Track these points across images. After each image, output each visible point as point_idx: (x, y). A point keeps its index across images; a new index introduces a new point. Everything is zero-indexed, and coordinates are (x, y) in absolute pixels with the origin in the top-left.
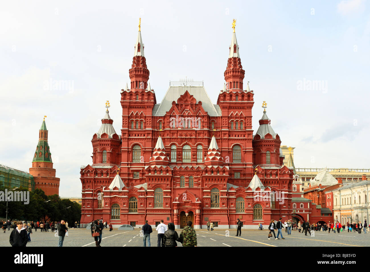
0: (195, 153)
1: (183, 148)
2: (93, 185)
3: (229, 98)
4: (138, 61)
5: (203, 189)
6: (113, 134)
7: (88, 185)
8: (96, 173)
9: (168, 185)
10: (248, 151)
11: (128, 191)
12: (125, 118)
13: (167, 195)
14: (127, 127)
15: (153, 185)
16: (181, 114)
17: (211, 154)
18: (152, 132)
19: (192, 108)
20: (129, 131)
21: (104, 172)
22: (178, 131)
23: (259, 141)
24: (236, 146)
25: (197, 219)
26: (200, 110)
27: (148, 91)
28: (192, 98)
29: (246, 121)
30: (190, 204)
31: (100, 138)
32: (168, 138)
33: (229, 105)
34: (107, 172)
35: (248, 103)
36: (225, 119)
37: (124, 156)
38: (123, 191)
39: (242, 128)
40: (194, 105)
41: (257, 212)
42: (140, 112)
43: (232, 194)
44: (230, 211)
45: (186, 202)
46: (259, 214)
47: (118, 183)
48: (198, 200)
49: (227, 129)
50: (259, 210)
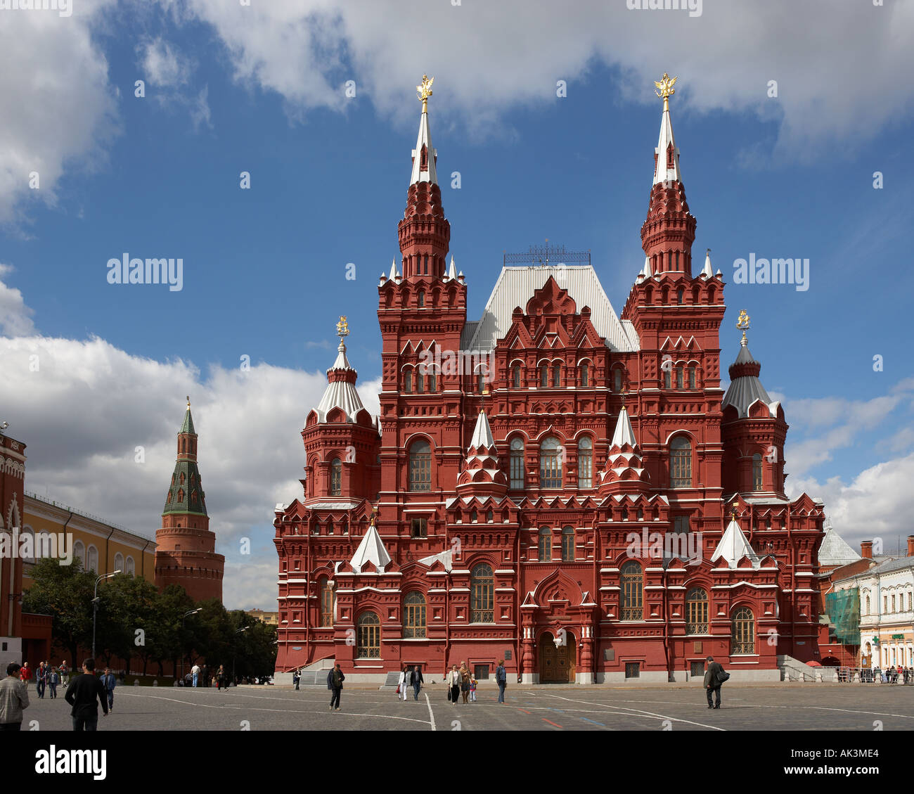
0: (573, 460)
1: (544, 447)
2: (306, 558)
3: (659, 296)
4: (422, 197)
5: (599, 566)
6: (357, 411)
7: (295, 558)
8: (315, 525)
9: (507, 553)
11: (401, 574)
12: (390, 362)
13: (504, 585)
14: (396, 388)
15: (468, 555)
16: (537, 344)
17: (619, 462)
18: (461, 400)
19: (565, 326)
20: (401, 400)
21: (337, 519)
22: (528, 396)
25: (585, 655)
26: (585, 333)
27: (449, 280)
28: (564, 298)
29: (705, 365)
30: (568, 609)
31: (326, 422)
32: (502, 418)
33: (660, 317)
34: (345, 519)
35: (709, 311)
36: (649, 358)
37: (388, 473)
38: (388, 573)
39: (693, 386)
40: (571, 319)
41: (740, 631)
42: (430, 343)
43: (676, 578)
44: (671, 630)
45: (554, 605)
46: (745, 637)
47: (373, 549)
48: (588, 597)
49: (655, 390)
50: (746, 624)
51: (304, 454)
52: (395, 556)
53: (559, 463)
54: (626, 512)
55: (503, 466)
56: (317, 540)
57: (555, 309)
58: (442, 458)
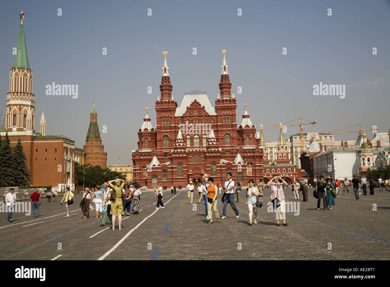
0: (201, 140)
1: (194, 137)
2: (140, 163)
3: (221, 103)
5: (206, 164)
6: (151, 129)
8: (142, 155)
9: (185, 162)
10: (234, 138)
11: (161, 167)
12: (158, 119)
13: (185, 169)
14: (160, 124)
15: (176, 163)
16: (192, 114)
17: (211, 141)
18: (175, 127)
20: (161, 127)
23: (241, 130)
24: (226, 135)
26: (204, 112)
27: (172, 100)
28: (198, 104)
29: (233, 118)
30: (199, 174)
31: (144, 131)
33: (222, 108)
34: (149, 154)
35: (233, 106)
36: (219, 117)
37: (158, 144)
38: (158, 167)
39: (230, 123)
40: (200, 109)
41: (239, 178)
42: (167, 114)
43: (224, 167)
44: (223, 178)
45: (196, 173)
46: (241, 180)
47: (155, 162)
48: (203, 171)
49: (221, 124)
50: (240, 176)
51: (138, 138)
52: (160, 162)
53: (198, 140)
54: (212, 153)
55: (185, 142)
56: (142, 159)
57: (197, 106)
58: (171, 140)
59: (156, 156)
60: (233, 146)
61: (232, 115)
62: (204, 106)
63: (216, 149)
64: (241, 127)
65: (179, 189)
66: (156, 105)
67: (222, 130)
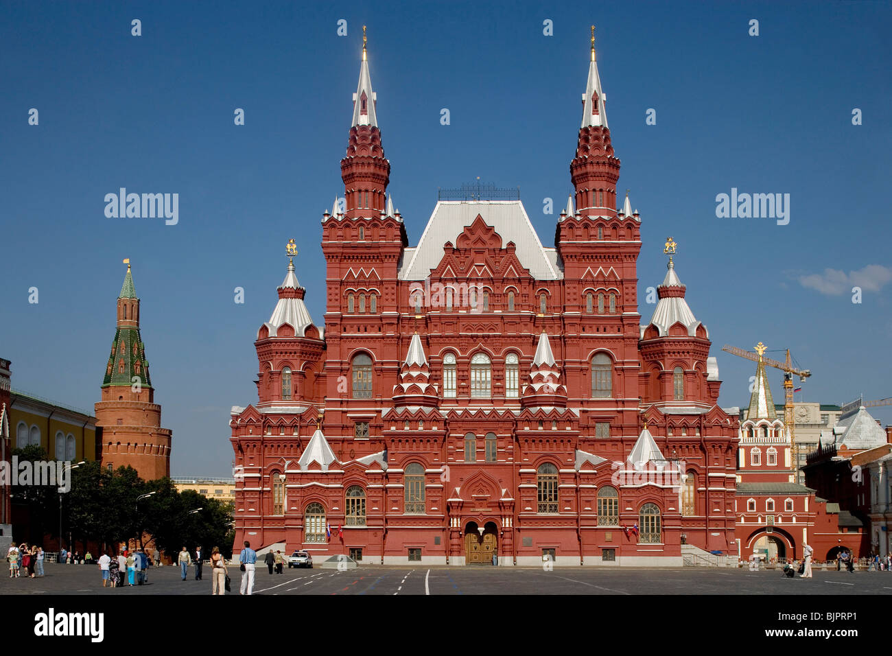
0: (500, 373)
1: (473, 362)
2: (260, 455)
3: (580, 233)
4: (363, 138)
5: (518, 466)
6: (305, 326)
7: (249, 455)
8: (267, 427)
9: (435, 455)
10: (627, 369)
11: (343, 471)
12: (333, 287)
13: (433, 482)
14: (338, 309)
15: (402, 457)
16: (466, 274)
17: (538, 378)
18: (398, 321)
19: (492, 258)
20: (342, 318)
21: (287, 422)
22: (458, 318)
23: (656, 342)
24: (598, 356)
25: (506, 541)
26: (511, 263)
27: (387, 217)
28: (491, 233)
29: (624, 292)
30: (489, 503)
31: (276, 335)
32: (436, 337)
33: (581, 250)
34: (294, 421)
35: (626, 246)
36: (571, 286)
37: (332, 383)
38: (331, 471)
39: (612, 310)
40: (497, 252)
41: (647, 525)
42: (370, 270)
43: (588, 478)
44: (582, 522)
45: (478, 499)
46: (653, 529)
47: (318, 451)
48: (506, 492)
49: (578, 313)
50: (653, 518)
51: (257, 362)
52: (340, 454)
53: (489, 374)
54: (541, 422)
55: (436, 378)
56: (270, 440)
57: (484, 243)
58: (381, 370)
59: (323, 429)
60: (623, 402)
61: (622, 282)
62: (511, 244)
63: (561, 410)
64: (653, 329)
65: (411, 558)
66: (326, 233)
67: (581, 338)
